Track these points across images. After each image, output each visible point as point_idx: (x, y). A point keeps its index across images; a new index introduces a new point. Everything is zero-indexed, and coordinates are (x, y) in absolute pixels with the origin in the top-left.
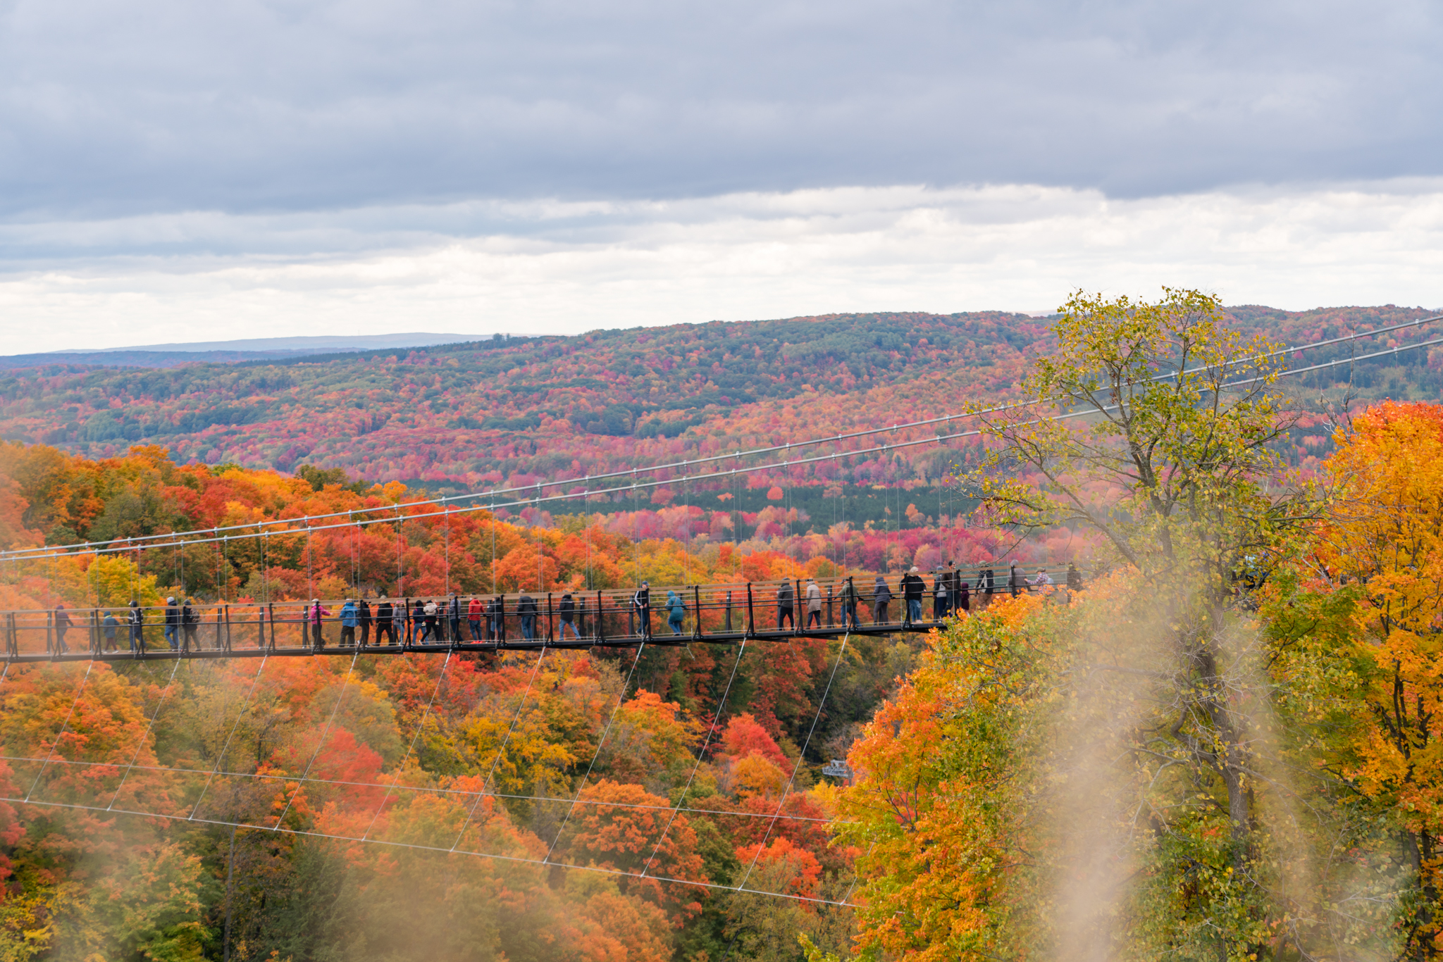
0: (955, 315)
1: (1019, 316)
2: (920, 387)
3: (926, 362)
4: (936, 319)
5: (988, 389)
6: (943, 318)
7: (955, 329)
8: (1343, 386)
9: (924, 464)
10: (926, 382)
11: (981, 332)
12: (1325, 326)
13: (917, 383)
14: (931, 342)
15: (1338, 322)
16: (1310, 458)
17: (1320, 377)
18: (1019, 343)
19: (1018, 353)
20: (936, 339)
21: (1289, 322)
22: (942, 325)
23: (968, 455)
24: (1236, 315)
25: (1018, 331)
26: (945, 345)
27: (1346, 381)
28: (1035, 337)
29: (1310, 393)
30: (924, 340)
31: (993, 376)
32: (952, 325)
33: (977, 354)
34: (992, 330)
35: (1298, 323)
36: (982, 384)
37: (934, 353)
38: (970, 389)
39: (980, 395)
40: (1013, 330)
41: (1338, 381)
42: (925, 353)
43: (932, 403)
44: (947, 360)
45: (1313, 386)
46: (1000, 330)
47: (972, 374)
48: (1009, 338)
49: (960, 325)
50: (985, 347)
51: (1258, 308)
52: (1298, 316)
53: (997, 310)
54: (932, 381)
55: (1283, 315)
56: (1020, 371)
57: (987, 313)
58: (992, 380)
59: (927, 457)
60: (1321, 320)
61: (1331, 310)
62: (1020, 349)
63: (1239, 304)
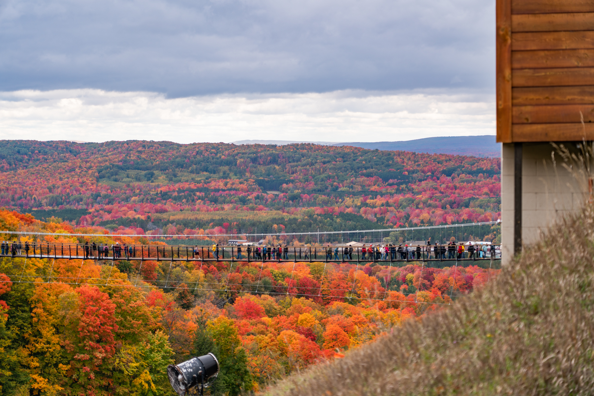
0: (48, 142)
1: (74, 143)
2: (39, 170)
3: (38, 160)
4: (41, 143)
5: (66, 171)
6: (44, 143)
7: (49, 147)
8: (205, 173)
9: (45, 200)
10: (41, 168)
11: (59, 149)
12: (197, 150)
13: (37, 168)
14: (40, 152)
15: (202, 148)
16: (199, 201)
17: (196, 169)
18: (75, 153)
19: (75, 157)
20: (42, 151)
21: (183, 148)
22: (44, 145)
23: (63, 197)
24: (160, 145)
25: (74, 148)
26: (45, 153)
27: (206, 171)
28: (81, 151)
29: (193, 176)
30: (37, 151)
31: (68, 166)
32: (48, 146)
33: (58, 157)
34: (64, 148)
35: (187, 148)
36: (63, 169)
37: (41, 157)
38: (59, 171)
39: (63, 173)
40: (72, 148)
41: (203, 171)
42: (37, 157)
43: (44, 176)
44: (46, 160)
45: (194, 173)
46: (67, 148)
47: (59, 165)
48: (71, 151)
49: (51, 146)
50: (62, 155)
51: (168, 142)
52: (186, 146)
53: (65, 140)
54: (43, 168)
55: (179, 146)
56: (78, 164)
57: (61, 141)
58: (67, 168)
59: (46, 198)
60: (195, 148)
61: (199, 144)
62: (75, 156)
63: (161, 140)
